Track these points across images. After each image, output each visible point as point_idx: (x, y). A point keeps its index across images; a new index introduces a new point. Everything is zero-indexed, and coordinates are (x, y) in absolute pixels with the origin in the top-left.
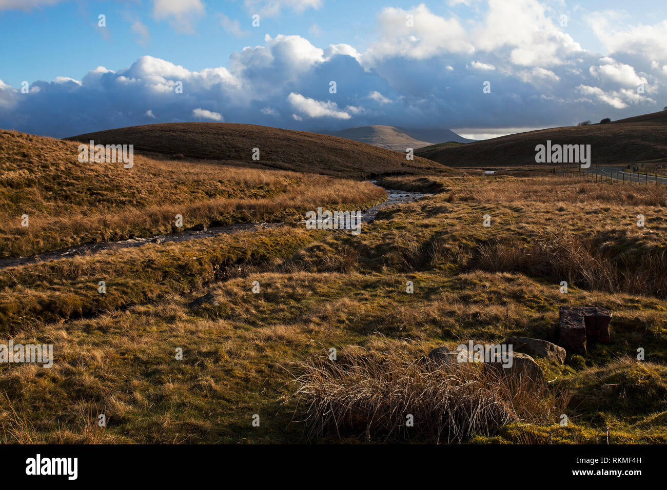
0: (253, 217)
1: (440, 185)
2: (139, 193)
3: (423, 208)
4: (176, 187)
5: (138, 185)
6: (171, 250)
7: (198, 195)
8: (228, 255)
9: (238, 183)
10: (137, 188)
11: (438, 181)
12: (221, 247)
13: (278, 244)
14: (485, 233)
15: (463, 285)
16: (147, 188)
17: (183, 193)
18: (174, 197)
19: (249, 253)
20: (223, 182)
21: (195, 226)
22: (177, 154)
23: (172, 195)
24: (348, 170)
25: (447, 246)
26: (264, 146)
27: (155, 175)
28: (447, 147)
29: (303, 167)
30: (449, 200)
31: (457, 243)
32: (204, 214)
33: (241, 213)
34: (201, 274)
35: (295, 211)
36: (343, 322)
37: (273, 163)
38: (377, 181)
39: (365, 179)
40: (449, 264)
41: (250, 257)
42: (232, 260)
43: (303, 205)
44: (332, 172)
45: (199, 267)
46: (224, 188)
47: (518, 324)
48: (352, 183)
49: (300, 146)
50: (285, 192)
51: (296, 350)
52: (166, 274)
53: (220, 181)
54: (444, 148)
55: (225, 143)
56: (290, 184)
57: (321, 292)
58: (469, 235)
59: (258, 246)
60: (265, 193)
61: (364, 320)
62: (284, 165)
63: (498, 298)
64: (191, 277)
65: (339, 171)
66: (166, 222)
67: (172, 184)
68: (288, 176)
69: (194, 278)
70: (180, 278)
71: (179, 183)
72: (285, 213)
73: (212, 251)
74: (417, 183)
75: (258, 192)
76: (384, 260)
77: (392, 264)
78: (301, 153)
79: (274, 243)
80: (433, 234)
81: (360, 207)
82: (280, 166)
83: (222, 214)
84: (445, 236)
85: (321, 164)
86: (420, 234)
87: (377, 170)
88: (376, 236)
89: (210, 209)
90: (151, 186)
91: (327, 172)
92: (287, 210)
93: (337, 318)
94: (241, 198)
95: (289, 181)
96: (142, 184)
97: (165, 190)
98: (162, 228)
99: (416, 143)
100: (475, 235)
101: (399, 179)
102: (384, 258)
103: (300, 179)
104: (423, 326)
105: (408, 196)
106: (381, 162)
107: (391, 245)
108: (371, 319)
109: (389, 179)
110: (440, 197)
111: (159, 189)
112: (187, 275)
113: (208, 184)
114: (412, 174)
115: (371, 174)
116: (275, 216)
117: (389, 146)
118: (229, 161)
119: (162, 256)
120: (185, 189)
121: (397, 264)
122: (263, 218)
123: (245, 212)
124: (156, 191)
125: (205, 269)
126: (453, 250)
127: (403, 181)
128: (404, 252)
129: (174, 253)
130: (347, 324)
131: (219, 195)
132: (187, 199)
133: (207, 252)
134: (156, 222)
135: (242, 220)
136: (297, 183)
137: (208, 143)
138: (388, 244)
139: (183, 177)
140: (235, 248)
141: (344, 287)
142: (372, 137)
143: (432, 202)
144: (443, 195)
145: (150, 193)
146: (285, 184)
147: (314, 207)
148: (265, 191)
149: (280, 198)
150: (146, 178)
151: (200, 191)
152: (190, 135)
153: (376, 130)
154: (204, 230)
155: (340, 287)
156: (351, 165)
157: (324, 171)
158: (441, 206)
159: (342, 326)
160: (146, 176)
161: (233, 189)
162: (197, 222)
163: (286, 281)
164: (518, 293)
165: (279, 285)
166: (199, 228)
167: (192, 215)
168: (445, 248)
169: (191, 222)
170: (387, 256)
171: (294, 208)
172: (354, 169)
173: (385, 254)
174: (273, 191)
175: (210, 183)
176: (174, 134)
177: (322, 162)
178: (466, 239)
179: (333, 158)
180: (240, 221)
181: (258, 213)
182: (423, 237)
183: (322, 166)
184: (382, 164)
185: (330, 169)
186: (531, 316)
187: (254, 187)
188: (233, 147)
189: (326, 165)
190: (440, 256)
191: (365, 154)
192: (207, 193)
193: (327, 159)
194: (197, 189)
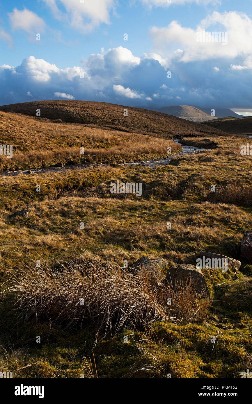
0: (94, 159)
1: (216, 144)
2: (25, 143)
3: (200, 158)
4: (49, 140)
5: (26, 138)
6: (32, 179)
7: (62, 145)
8: (67, 183)
9: (88, 138)
10: (25, 139)
11: (216, 141)
12: (64, 178)
13: (101, 177)
14: (224, 176)
15: (193, 211)
16: (31, 139)
17: (53, 143)
18: (47, 146)
19: (81, 182)
20: (79, 138)
21: (57, 164)
22: (58, 119)
23: (46, 144)
24: (162, 132)
25: (196, 184)
26: (111, 116)
27: (38, 132)
28: (227, 120)
29: (134, 129)
30: (218, 154)
31: (203, 182)
32: (63, 157)
33: (86, 157)
34: (48, 194)
35: (120, 157)
36: (99, 233)
37: (116, 126)
38: (179, 139)
39: (172, 138)
40: (194, 196)
41: (82, 185)
42: (70, 187)
43: (126, 153)
44: (152, 134)
45: (47, 190)
46: (79, 141)
47: (215, 241)
48: (162, 140)
49: (133, 116)
50: (117, 145)
51: (54, 252)
52: (25, 194)
53: (77, 137)
54: (225, 120)
55: (87, 114)
56: (122, 140)
57: (99, 211)
58: (212, 177)
59: (88, 178)
60: (104, 145)
61: (113, 233)
62: (122, 128)
63: (211, 222)
64: (41, 196)
65: (156, 133)
66: (38, 161)
67: (47, 138)
68: (122, 135)
69: (43, 197)
70: (34, 197)
71: (51, 137)
72: (114, 158)
73: (57, 180)
74: (202, 142)
75: (100, 144)
76: (153, 191)
77: (158, 194)
78: (134, 121)
79: (98, 177)
80: (190, 175)
81: (163, 156)
82: (120, 128)
83: (74, 157)
84: (196, 178)
85: (145, 128)
86: (181, 175)
87: (180, 133)
88: (153, 175)
89: (67, 154)
90: (33, 138)
91: (148, 133)
92: (115, 156)
93: (96, 230)
94: (89, 148)
95: (122, 138)
96: (28, 137)
97: (42, 141)
98: (36, 165)
99: (208, 117)
100: (216, 177)
101: (192, 139)
102: (153, 190)
103: (129, 137)
104: (148, 239)
105: (195, 150)
106: (183, 128)
107: (160, 182)
108: (119, 232)
109: (186, 139)
110: (213, 152)
111: (38, 140)
112: (39, 195)
113: (70, 139)
114: (201, 136)
115: (176, 136)
116: (108, 160)
117: (190, 118)
118: (89, 125)
119: (26, 182)
120: (55, 140)
121: (161, 194)
122: (100, 161)
123: (89, 156)
124: (36, 141)
125: (51, 192)
126: (200, 187)
127: (194, 141)
128: (167, 187)
129: (33, 181)
130: (102, 235)
131: (76, 145)
132: (55, 147)
133: (54, 181)
134: (32, 161)
135: (86, 161)
136: (127, 139)
137: (77, 113)
138: (158, 181)
139: (55, 133)
140: (73, 179)
141: (116, 209)
142: (180, 112)
143: (206, 154)
144: (216, 150)
145: (32, 143)
146: (119, 140)
147: (133, 155)
148: (105, 144)
149: (113, 149)
150: (31, 133)
151: (64, 142)
152: (66, 108)
153: (183, 108)
154: (62, 166)
155: (114, 208)
156: (164, 129)
157: (147, 133)
158: (211, 157)
159: (96, 236)
160: (32, 132)
161: (85, 142)
162: (58, 161)
163: (79, 203)
164: (227, 219)
165: (73, 206)
166: (59, 165)
167: (56, 157)
168: (194, 185)
169: (55, 161)
170: (156, 189)
171: (120, 155)
172: (165, 132)
173: (154, 188)
174: (110, 144)
175: (71, 138)
176: (57, 107)
177: (146, 127)
178: (209, 180)
179: (153, 125)
180: (85, 162)
181: (97, 158)
182: (182, 178)
183: (146, 129)
184: (184, 129)
185: (150, 131)
186: (226, 236)
187: (98, 141)
188: (92, 116)
189: (148, 129)
190: (190, 191)
191: (174, 123)
192: (68, 144)
193: (149, 125)
194: (63, 141)
